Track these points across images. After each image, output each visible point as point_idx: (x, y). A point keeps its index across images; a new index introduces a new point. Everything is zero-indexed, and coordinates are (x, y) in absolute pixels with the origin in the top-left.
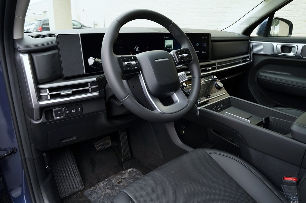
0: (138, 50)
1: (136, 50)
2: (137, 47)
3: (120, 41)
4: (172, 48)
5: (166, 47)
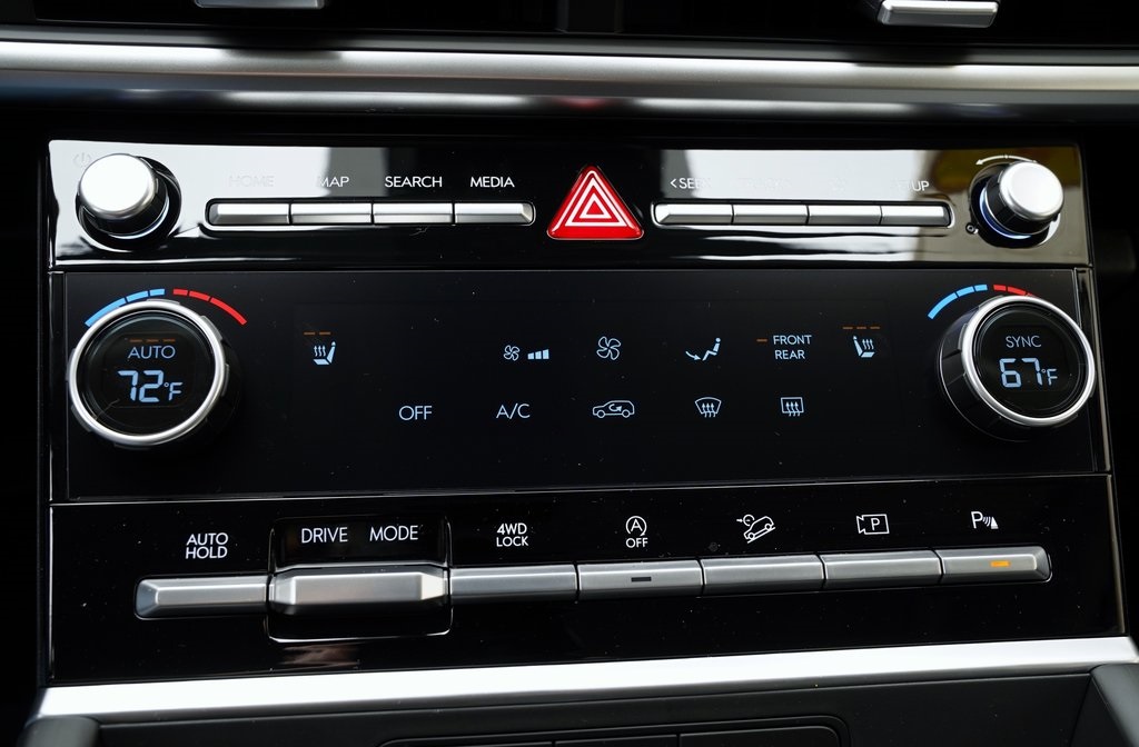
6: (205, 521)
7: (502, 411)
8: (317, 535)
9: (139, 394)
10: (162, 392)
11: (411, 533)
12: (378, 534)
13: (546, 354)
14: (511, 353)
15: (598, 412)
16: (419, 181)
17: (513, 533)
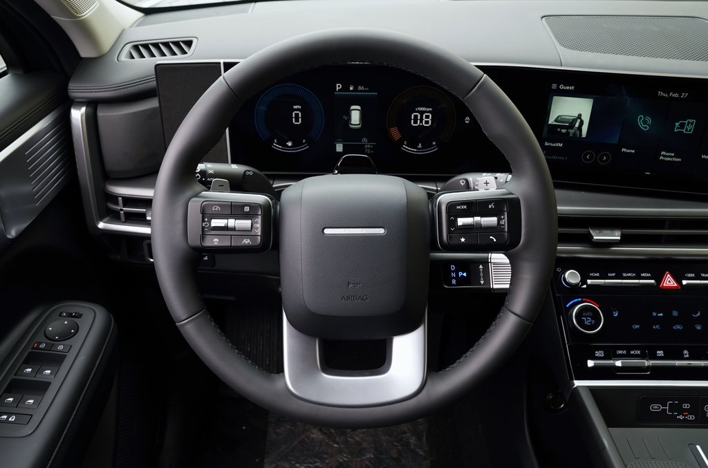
0: (427, 122)
1: (415, 122)
2: (422, 113)
3: (360, 88)
4: (580, 128)
5: (551, 121)
6: (599, 348)
7: (654, 327)
8: (620, 352)
9: (587, 323)
10: (591, 322)
11: (639, 352)
12: (632, 352)
13: (662, 315)
14: (654, 314)
15: (674, 327)
16: (630, 275)
17: (660, 353)
